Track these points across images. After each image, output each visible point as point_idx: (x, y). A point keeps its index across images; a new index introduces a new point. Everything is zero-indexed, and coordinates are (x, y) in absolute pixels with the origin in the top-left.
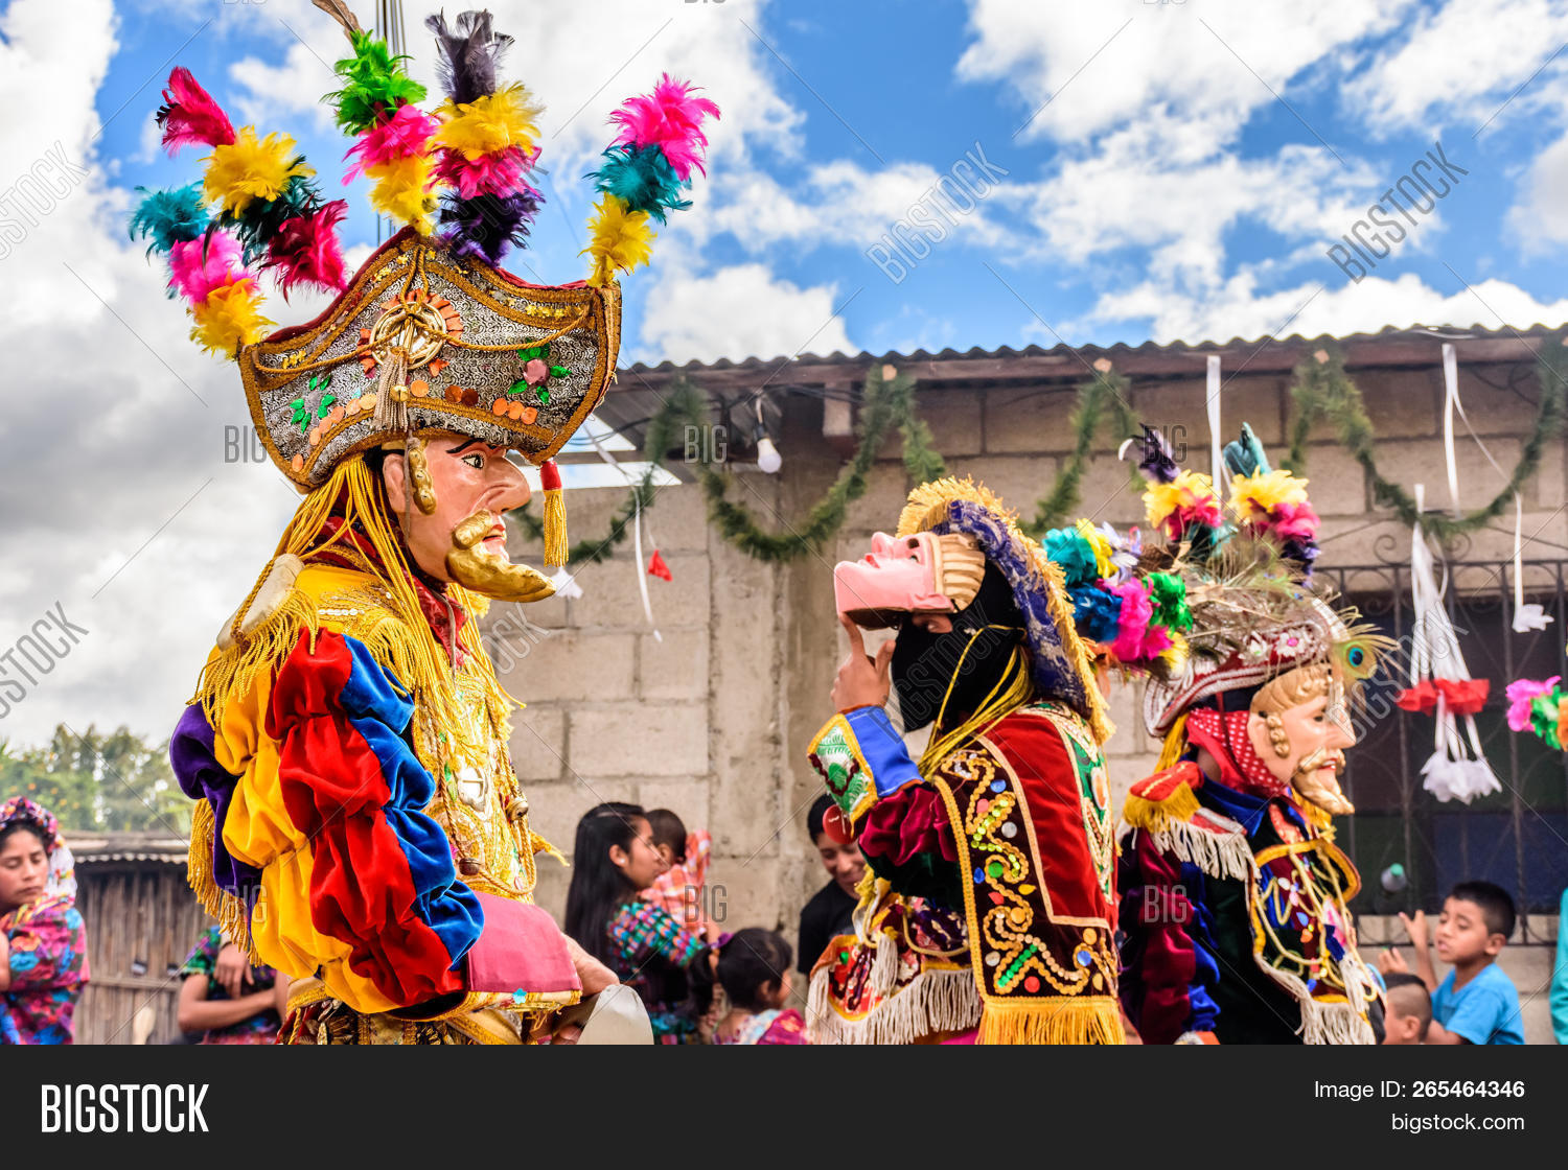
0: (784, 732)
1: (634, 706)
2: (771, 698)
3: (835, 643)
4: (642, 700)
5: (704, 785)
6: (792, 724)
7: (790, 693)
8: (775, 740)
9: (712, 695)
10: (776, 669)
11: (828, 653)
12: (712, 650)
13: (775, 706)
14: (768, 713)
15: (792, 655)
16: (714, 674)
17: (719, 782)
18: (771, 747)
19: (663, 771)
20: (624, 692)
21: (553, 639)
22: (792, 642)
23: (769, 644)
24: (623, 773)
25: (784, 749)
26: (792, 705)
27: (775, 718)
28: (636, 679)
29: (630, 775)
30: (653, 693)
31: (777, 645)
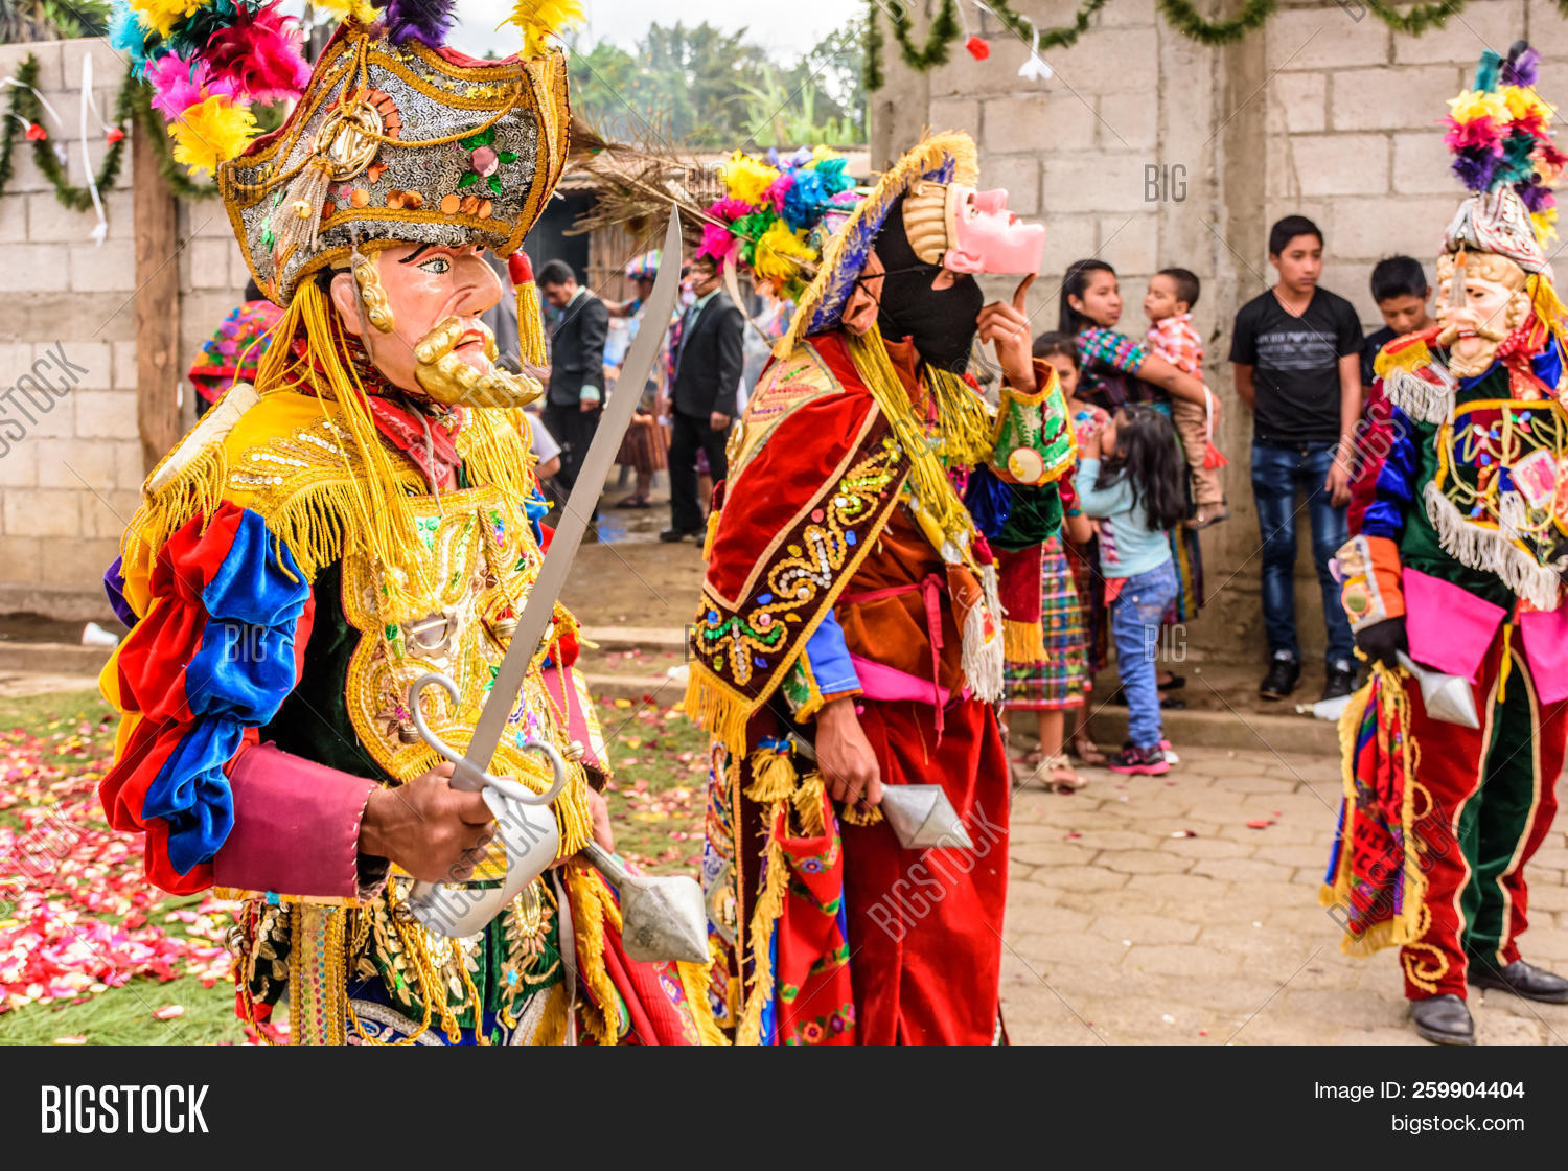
0: (1220, 176)
1: (1097, 155)
2: (1209, 147)
3: (1263, 100)
4: (1103, 150)
5: (1154, 220)
6: (1227, 169)
7: (1226, 143)
8: (1213, 182)
9: (1160, 145)
10: (1214, 124)
11: (1258, 109)
12: (1160, 108)
13: (1213, 154)
14: (1208, 159)
15: (1227, 111)
16: (1162, 128)
17: (1166, 218)
18: (1209, 188)
19: (1120, 208)
20: (1087, 143)
21: (1029, 101)
22: (1227, 101)
23: (1208, 102)
24: (1086, 209)
25: (1221, 189)
26: (1227, 153)
27: (1213, 164)
28: (1098, 133)
29: (1093, 212)
30: (1113, 144)
31: (1215, 104)
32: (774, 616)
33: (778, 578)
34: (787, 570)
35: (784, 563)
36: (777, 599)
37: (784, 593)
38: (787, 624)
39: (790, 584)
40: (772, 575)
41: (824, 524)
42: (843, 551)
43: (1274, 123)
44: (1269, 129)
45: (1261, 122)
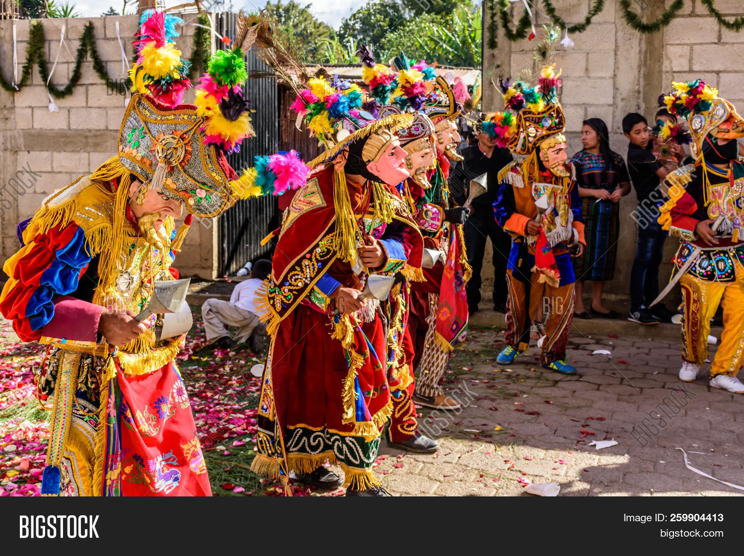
0: (641, 89)
1: (587, 79)
2: (637, 77)
3: (662, 57)
4: (589, 77)
5: (611, 108)
6: (644, 87)
7: (644, 75)
8: (639, 92)
9: (615, 75)
10: (639, 67)
11: (659, 61)
12: (615, 59)
13: (639, 80)
14: (636, 82)
15: (645, 61)
16: (616, 68)
17: (617, 107)
18: (636, 94)
19: (596, 102)
20: (582, 74)
21: (556, 54)
22: (646, 57)
23: (637, 57)
24: (581, 103)
25: (641, 95)
26: (645, 80)
27: (638, 84)
28: (587, 69)
29: (584, 104)
30: (592, 75)
31: (640, 57)
32: (290, 290)
33: (291, 277)
34: (294, 275)
35: (294, 273)
36: (290, 285)
37: (293, 283)
38: (294, 294)
39: (296, 280)
40: (289, 276)
41: (310, 259)
42: (316, 270)
43: (666, 67)
44: (664, 69)
45: (660, 66)
